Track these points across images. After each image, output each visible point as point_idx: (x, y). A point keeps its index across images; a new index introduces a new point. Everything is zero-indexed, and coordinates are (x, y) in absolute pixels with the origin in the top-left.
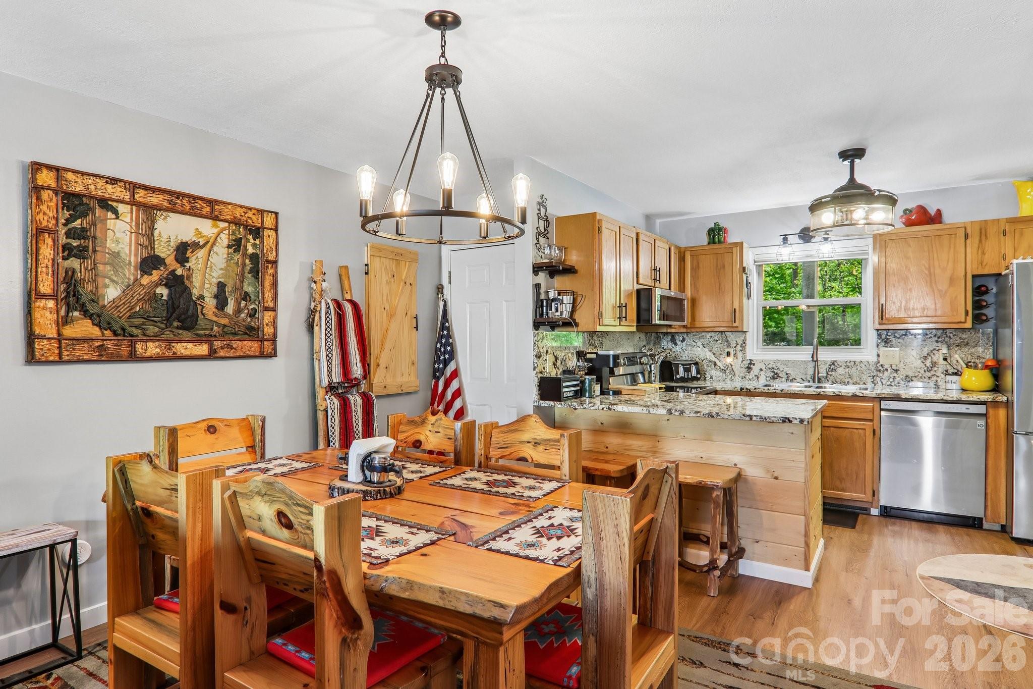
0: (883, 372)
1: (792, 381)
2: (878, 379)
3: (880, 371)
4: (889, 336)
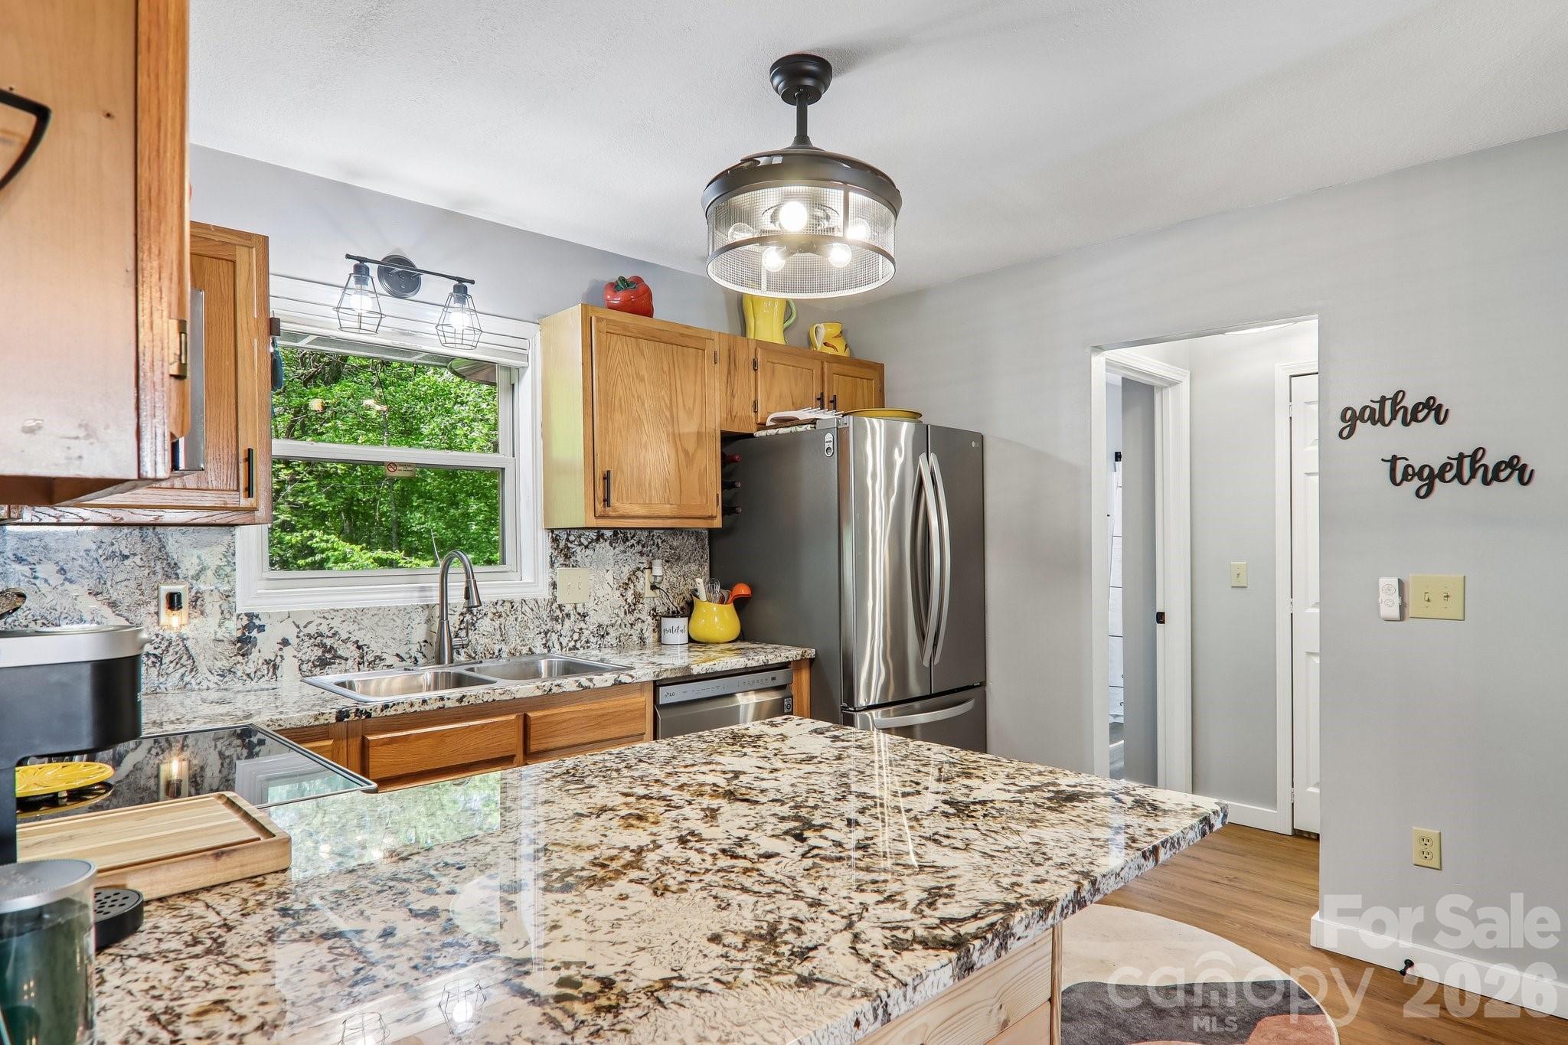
0: (563, 621)
1: (372, 664)
2: (554, 637)
3: (556, 619)
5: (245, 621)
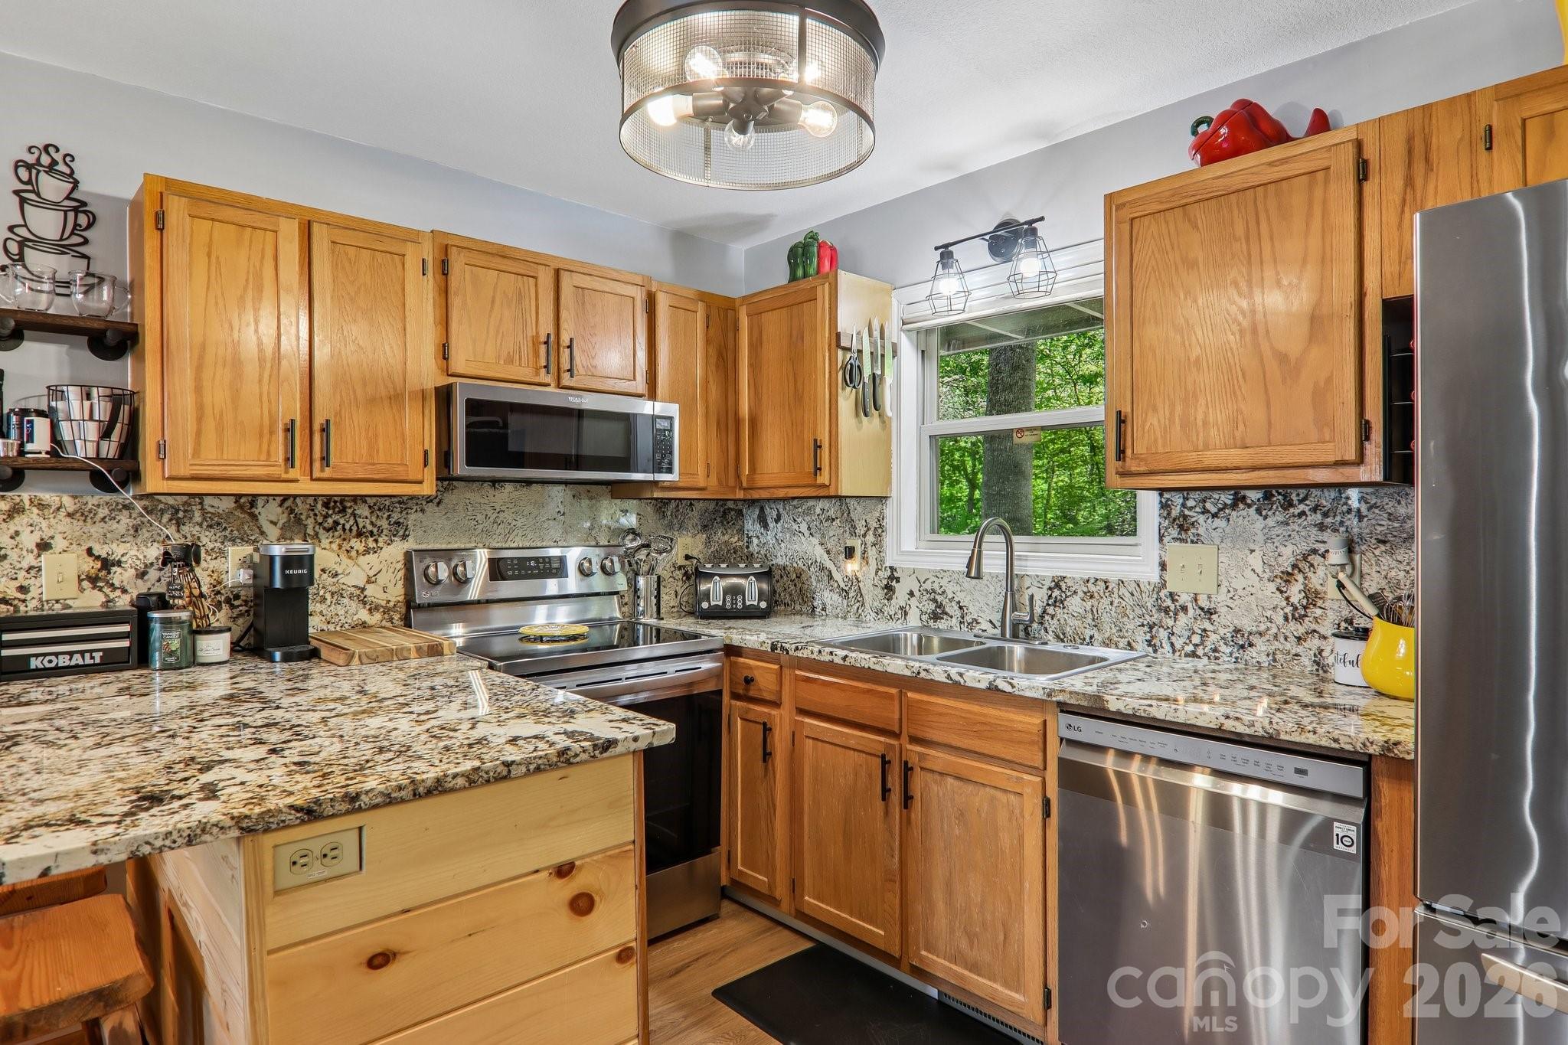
0: (1176, 614)
2: (1163, 634)
3: (1166, 611)
4: (1191, 509)
5: (889, 573)
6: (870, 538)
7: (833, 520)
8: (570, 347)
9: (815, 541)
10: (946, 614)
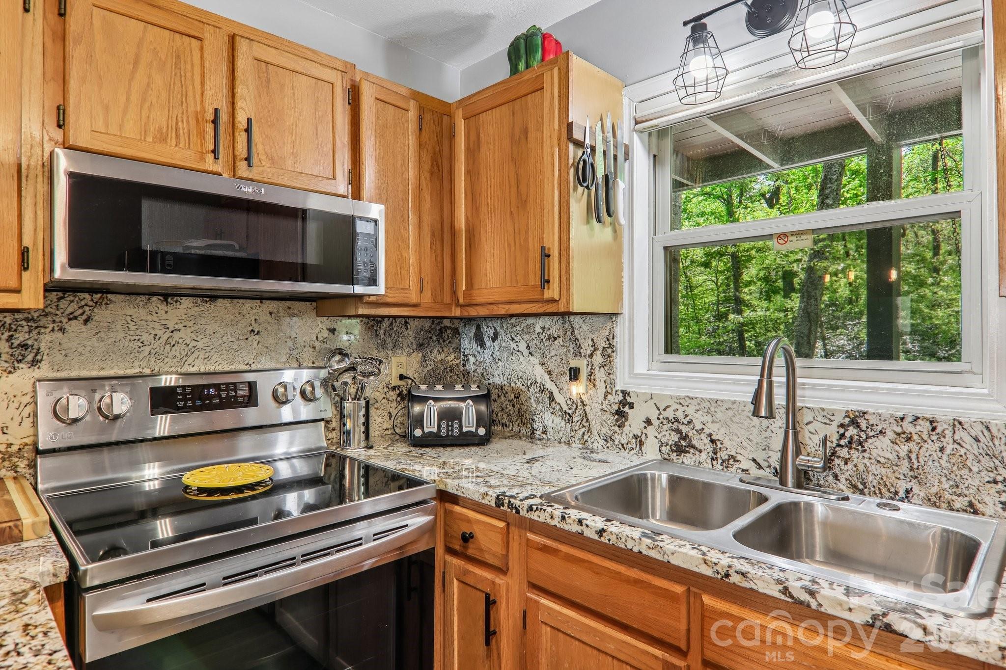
1: (726, 464)
5: (621, 398)
6: (598, 358)
7: (555, 339)
8: (248, 130)
9: (535, 360)
10: (693, 447)
